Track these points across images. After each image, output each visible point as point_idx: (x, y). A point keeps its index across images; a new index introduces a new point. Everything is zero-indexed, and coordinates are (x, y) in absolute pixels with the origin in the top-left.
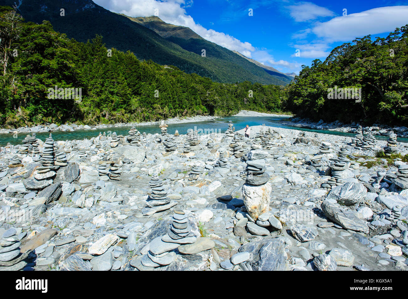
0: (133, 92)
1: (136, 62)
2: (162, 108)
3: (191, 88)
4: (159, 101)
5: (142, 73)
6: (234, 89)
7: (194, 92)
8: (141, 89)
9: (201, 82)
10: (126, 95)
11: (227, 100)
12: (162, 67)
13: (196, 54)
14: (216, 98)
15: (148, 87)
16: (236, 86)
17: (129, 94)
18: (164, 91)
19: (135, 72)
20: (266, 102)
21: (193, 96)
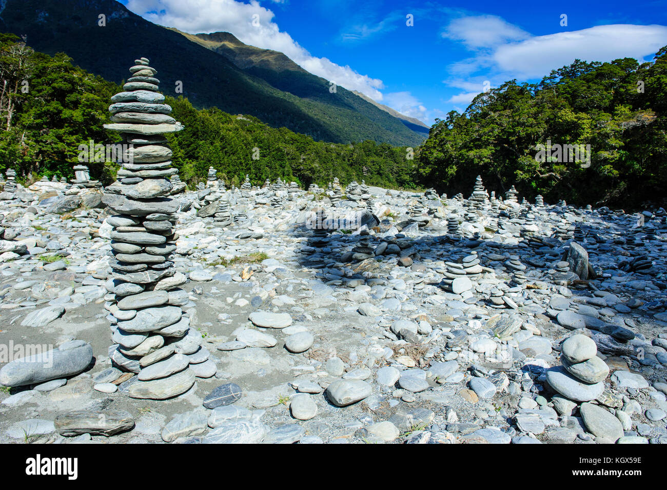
0: (186, 154)
1: (191, 112)
2: (229, 179)
3: (276, 150)
4: (225, 168)
5: (199, 127)
6: (347, 153)
7: (280, 156)
8: (198, 150)
9: (294, 141)
10: (177, 158)
11: (334, 170)
12: (233, 117)
13: (294, 96)
14: (316, 165)
15: (209, 147)
16: (351, 147)
17: (181, 157)
18: (233, 154)
19: (190, 125)
20: (396, 173)
21: (279, 162)
